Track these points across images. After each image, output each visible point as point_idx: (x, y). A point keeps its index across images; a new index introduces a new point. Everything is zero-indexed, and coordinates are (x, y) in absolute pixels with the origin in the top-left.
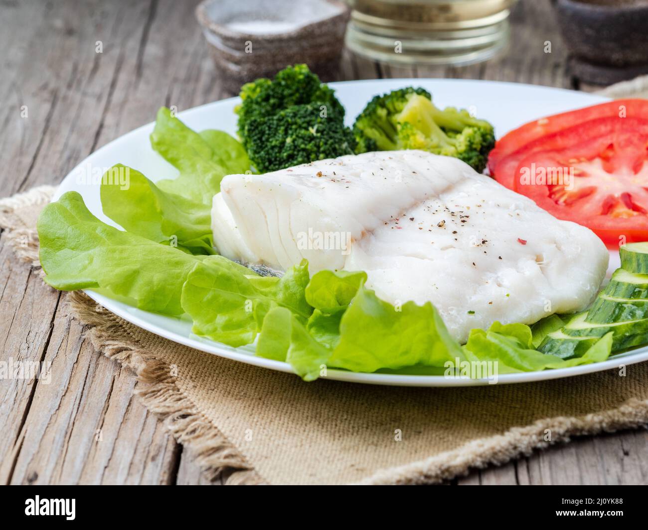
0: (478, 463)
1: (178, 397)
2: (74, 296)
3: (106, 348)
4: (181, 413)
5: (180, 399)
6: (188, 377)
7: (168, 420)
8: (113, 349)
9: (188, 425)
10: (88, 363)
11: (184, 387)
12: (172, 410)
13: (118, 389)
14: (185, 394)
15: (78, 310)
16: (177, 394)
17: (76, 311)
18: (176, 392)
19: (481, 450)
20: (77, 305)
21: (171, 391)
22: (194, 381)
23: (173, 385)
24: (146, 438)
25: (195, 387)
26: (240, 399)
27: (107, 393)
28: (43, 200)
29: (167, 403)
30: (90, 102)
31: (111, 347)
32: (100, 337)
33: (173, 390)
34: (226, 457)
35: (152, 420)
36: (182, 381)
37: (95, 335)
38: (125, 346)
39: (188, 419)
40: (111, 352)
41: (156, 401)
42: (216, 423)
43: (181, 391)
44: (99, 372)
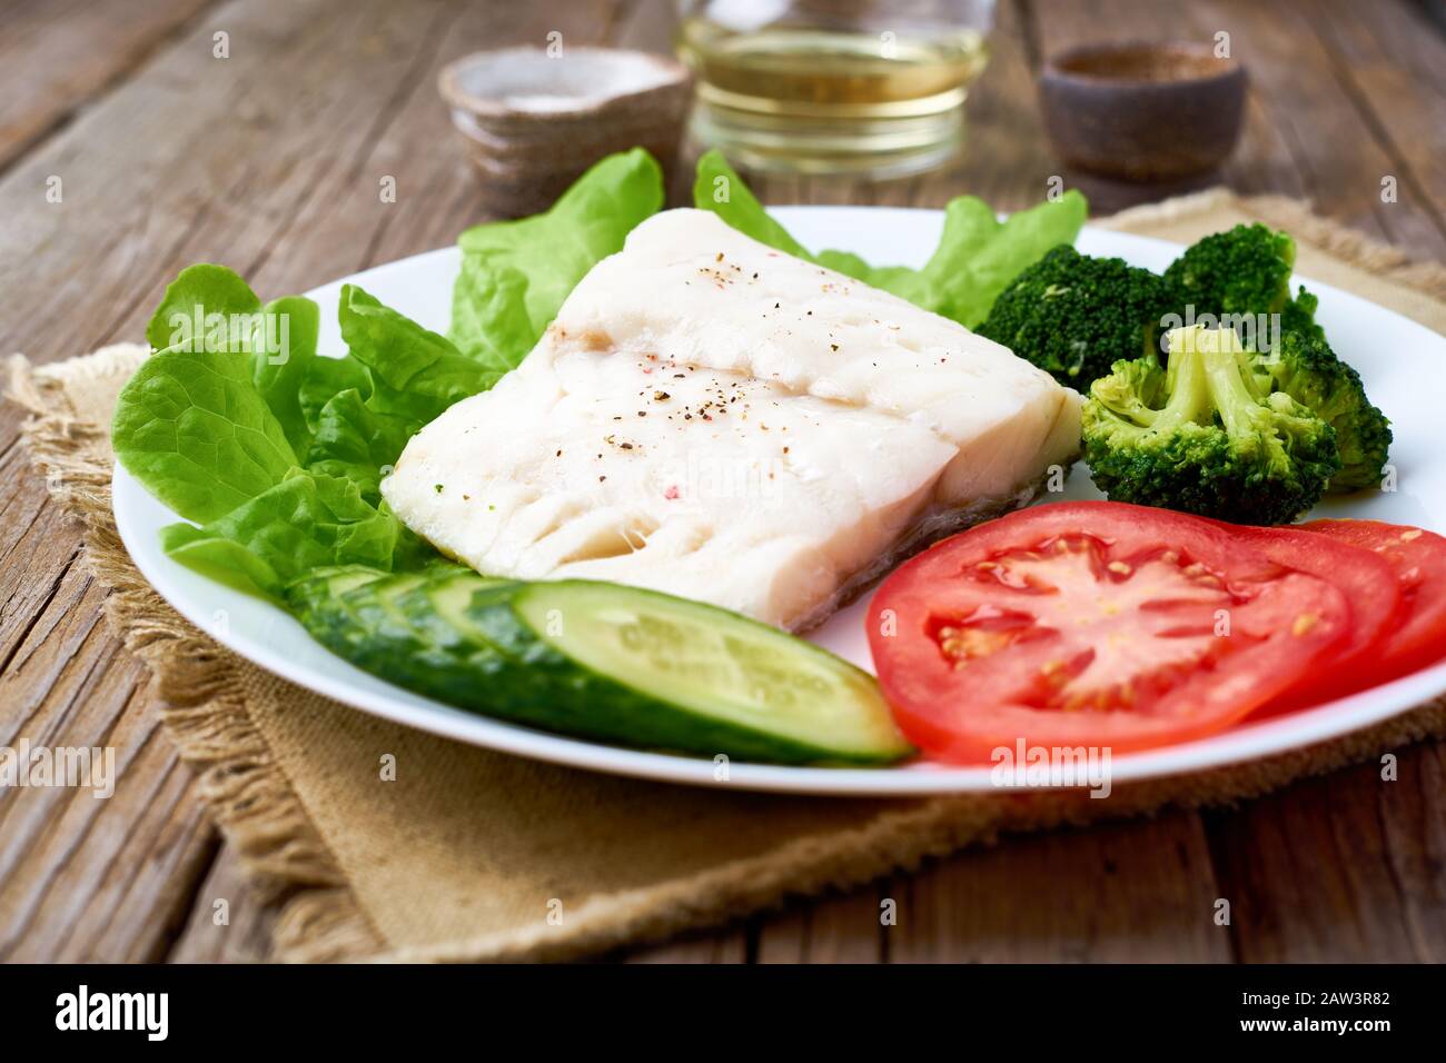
0: (806, 886)
1: (242, 730)
2: (97, 536)
3: (132, 633)
4: (235, 763)
5: (245, 735)
6: (272, 692)
7: (207, 777)
8: (143, 635)
9: (245, 785)
10: (96, 657)
11: (259, 712)
12: (220, 754)
13: (136, 710)
14: (258, 725)
15: (98, 561)
16: (241, 725)
17: (94, 564)
18: (242, 721)
19: (811, 860)
20: (98, 553)
21: (231, 719)
22: (280, 700)
23: (238, 707)
24: (160, 810)
25: (280, 711)
26: (362, 737)
27: (111, 717)
28: (117, 369)
29: (216, 742)
30: (259, 221)
31: (139, 632)
32: (123, 612)
33: (237, 716)
34: (294, 859)
35: (181, 774)
36: (258, 700)
37: (115, 606)
38: (164, 630)
39: (246, 776)
40: (137, 641)
41: (196, 736)
42: (299, 787)
43: (253, 718)
44: (112, 675)
